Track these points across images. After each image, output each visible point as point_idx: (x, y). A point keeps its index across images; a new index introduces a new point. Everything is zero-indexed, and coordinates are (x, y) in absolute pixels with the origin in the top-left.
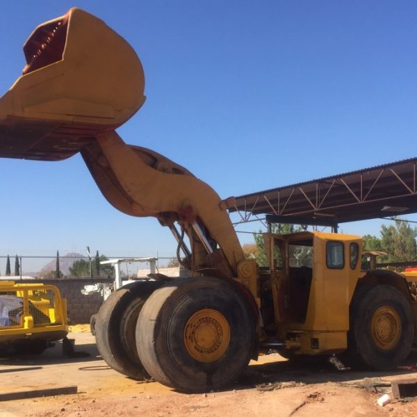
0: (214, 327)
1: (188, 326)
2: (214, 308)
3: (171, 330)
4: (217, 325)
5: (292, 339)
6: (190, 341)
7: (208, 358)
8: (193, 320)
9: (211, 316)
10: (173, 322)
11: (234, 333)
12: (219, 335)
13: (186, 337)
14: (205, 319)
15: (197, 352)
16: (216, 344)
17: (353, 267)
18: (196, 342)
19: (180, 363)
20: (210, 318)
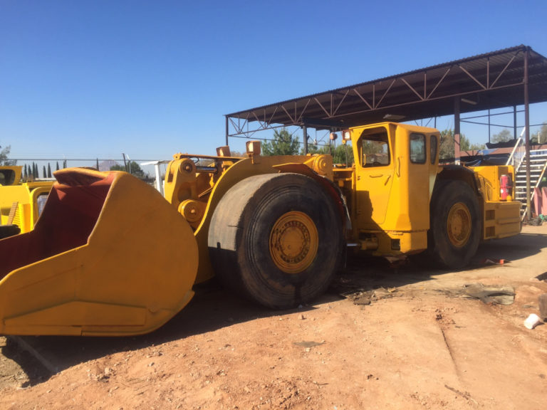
0: (300, 232)
1: (274, 232)
2: (302, 210)
3: (255, 238)
4: (303, 229)
5: (367, 239)
6: (276, 250)
7: (295, 268)
8: (280, 224)
9: (297, 220)
10: (257, 228)
11: (322, 237)
12: (306, 240)
13: (272, 245)
14: (291, 223)
15: (284, 262)
16: (304, 251)
17: (433, 162)
18: (282, 251)
19: (265, 276)
20: (297, 222)
